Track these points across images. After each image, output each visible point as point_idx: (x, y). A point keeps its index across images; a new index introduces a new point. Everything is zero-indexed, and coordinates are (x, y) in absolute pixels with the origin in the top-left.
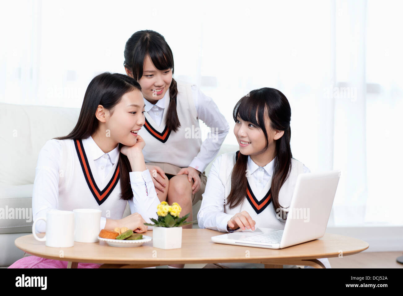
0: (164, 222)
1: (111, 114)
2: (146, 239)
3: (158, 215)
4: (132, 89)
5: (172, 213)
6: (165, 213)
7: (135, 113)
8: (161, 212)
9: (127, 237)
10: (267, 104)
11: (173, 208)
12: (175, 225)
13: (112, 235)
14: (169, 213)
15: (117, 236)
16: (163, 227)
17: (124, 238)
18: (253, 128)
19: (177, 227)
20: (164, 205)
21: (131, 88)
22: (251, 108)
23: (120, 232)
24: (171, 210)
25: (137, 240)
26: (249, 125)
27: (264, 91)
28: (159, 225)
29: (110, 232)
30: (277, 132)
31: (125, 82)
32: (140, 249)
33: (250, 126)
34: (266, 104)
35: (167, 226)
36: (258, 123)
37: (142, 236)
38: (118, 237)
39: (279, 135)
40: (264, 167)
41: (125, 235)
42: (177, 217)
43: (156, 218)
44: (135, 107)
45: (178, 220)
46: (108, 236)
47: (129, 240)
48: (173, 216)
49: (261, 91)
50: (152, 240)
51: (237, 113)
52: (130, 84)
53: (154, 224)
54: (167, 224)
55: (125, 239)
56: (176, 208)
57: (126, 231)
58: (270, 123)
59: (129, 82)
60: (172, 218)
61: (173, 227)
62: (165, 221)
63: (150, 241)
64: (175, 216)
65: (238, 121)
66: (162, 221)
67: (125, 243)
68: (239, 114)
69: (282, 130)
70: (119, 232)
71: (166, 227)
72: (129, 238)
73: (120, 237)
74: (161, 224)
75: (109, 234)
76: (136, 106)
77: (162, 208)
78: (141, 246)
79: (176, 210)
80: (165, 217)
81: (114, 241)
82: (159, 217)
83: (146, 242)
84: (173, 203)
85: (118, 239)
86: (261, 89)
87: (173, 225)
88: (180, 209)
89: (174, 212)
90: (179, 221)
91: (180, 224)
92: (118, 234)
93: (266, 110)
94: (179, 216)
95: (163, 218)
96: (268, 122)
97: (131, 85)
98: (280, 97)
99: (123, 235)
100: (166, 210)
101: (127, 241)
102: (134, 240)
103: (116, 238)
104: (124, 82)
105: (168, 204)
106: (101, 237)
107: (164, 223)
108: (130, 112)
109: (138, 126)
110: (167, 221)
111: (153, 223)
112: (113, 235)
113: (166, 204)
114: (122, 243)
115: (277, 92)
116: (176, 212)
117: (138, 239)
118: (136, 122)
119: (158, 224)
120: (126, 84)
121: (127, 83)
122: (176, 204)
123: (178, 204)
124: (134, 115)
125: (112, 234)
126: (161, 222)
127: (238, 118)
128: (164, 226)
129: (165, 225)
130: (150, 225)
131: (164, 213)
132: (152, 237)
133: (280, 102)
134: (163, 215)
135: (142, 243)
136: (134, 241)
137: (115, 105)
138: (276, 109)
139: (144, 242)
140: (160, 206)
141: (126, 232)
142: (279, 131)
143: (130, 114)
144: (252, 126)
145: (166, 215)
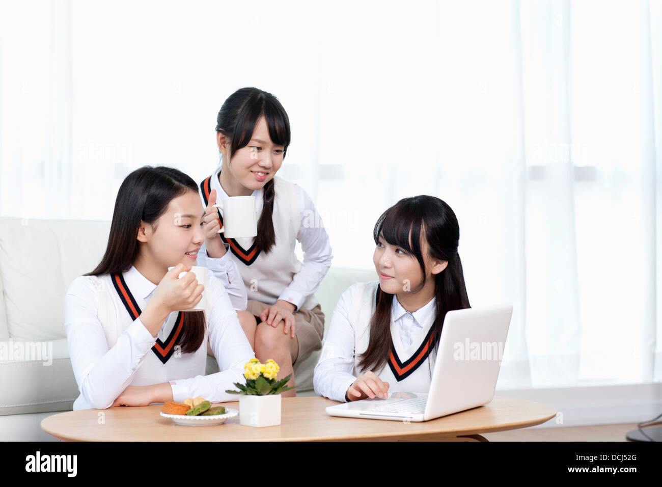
0: (254, 388)
1: (154, 230)
2: (231, 414)
3: (245, 378)
4: (184, 192)
5: (266, 375)
6: (256, 375)
7: (189, 226)
8: (249, 373)
9: (202, 411)
10: (425, 220)
11: (268, 368)
12: (271, 392)
13: (180, 409)
14: (262, 375)
15: (187, 410)
16: (253, 395)
17: (198, 413)
18: (404, 255)
19: (273, 394)
20: (254, 363)
21: (182, 190)
22: (402, 224)
23: (193, 405)
24: (264, 370)
25: (217, 414)
26: (397, 251)
27: (421, 201)
28: (248, 393)
29: (177, 405)
30: (437, 263)
31: (174, 181)
32: (222, 427)
33: (399, 252)
34: (423, 220)
35: (259, 393)
36: (411, 248)
37: (225, 410)
38: (190, 411)
39: (440, 267)
40: (414, 314)
41: (199, 409)
42: (273, 380)
43: (243, 382)
44: (189, 218)
45: (274, 384)
46: (175, 410)
47: (204, 415)
48: (267, 379)
49: (416, 200)
50: (239, 414)
51: (379, 232)
52: (181, 184)
53: (240, 392)
54: (259, 390)
55: (200, 415)
56: (271, 367)
57: (201, 402)
58: (428, 249)
59: (180, 181)
60: (266, 381)
61: (267, 394)
62: (255, 385)
63: (236, 416)
64: (271, 379)
65: (381, 244)
66: (252, 387)
67: (200, 420)
68: (382, 233)
69: (445, 260)
70: (191, 405)
71: (258, 395)
72: (206, 413)
73: (192, 412)
74: (251, 390)
75: (177, 408)
76: (190, 216)
77: (251, 368)
78: (223, 423)
79: (272, 370)
80: (256, 380)
81: (184, 417)
82: (247, 380)
83: (230, 417)
84: (267, 360)
85: (190, 414)
86: (416, 198)
87: (268, 392)
88: (277, 369)
89: (269, 373)
90: (276, 386)
91: (278, 390)
92: (189, 408)
93: (423, 230)
94: (276, 379)
95: (254, 381)
96: (425, 248)
97: (183, 185)
98: (444, 210)
99: (196, 409)
100: (257, 370)
101: (202, 417)
102: (213, 415)
103: (187, 413)
104: (171, 181)
105: (260, 361)
106: (165, 413)
107: (255, 390)
108: (181, 226)
109: (195, 246)
110: (259, 386)
111: (238, 390)
112: (182, 409)
113: (256, 362)
114: (195, 419)
115: (439, 203)
116: (272, 372)
117: (219, 413)
118: (192, 239)
119: (247, 390)
120: (174, 184)
121: (177, 183)
122: (272, 361)
123: (274, 362)
124: (187, 229)
125: (180, 407)
126: (250, 388)
127: (381, 240)
128: (254, 393)
129: (256, 392)
130: (235, 392)
131: (254, 375)
132: (239, 410)
133: (444, 217)
134: (253, 378)
135: (223, 419)
136: (212, 417)
137: (159, 217)
138: (438, 229)
139: (227, 418)
140: (248, 366)
141: (200, 405)
142: (440, 261)
143: (182, 229)
144: (400, 252)
145: (257, 377)
